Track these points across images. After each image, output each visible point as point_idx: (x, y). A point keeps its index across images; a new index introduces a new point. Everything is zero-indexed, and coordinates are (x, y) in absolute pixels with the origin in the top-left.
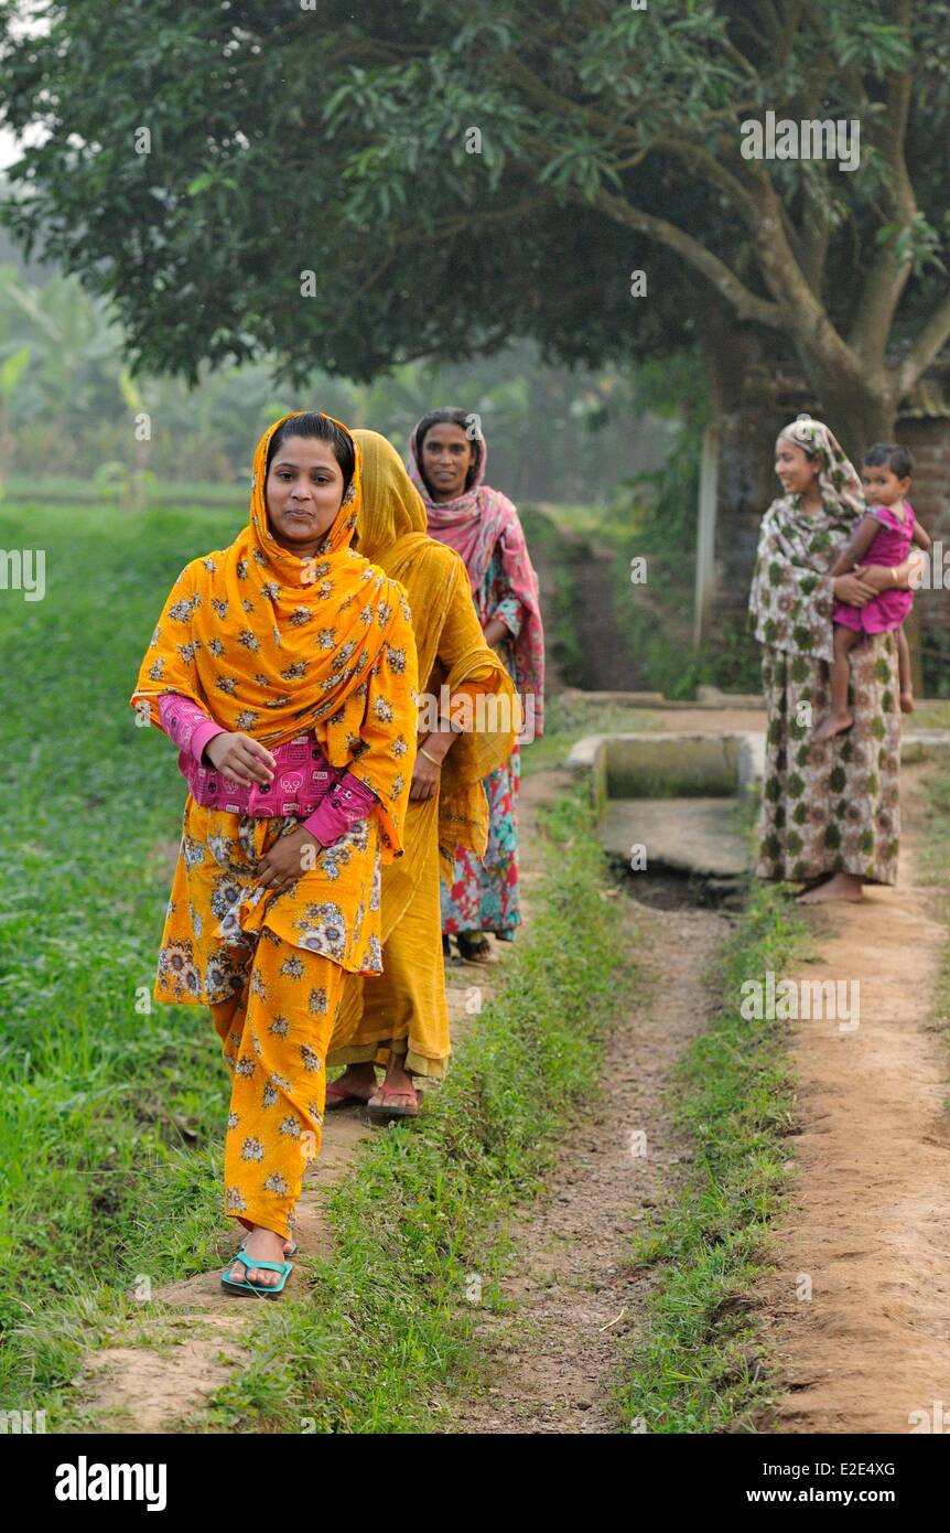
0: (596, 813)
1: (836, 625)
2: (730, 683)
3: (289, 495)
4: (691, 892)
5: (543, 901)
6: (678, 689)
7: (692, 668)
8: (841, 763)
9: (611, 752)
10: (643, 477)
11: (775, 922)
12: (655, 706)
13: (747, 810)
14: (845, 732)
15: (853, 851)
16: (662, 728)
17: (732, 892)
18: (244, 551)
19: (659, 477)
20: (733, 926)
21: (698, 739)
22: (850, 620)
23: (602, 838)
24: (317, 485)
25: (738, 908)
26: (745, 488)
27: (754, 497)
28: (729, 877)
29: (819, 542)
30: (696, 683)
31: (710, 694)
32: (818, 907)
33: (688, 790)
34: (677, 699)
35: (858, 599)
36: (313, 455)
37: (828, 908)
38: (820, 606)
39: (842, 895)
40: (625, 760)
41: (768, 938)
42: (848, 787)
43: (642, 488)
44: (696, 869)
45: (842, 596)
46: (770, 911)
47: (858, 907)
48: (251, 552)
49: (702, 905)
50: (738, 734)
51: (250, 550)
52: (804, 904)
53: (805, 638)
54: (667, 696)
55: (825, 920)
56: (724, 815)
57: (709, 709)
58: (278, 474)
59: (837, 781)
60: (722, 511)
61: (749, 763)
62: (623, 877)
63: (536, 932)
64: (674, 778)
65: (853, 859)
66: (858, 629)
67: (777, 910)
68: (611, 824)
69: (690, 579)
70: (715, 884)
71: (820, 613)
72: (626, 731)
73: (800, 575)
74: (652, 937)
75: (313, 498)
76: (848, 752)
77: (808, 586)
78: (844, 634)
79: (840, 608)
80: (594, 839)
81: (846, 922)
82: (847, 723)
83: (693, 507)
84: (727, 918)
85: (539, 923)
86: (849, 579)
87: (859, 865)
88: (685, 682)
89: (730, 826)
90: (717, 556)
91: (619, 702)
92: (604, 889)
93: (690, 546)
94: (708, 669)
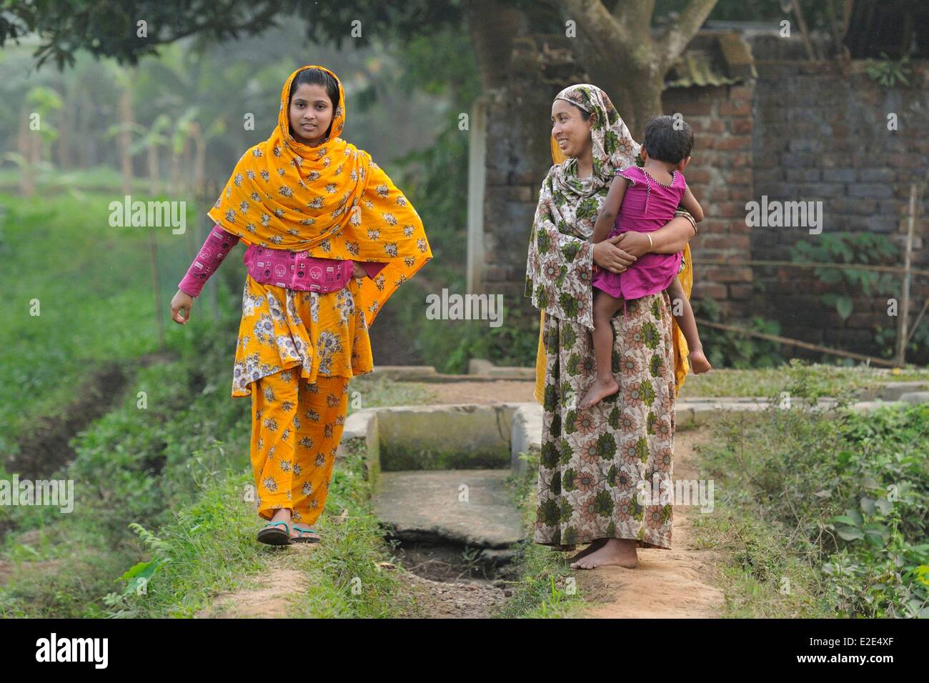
0: (369, 485)
1: (596, 292)
2: (501, 357)
3: (302, 117)
4: (467, 562)
5: (318, 571)
6: (450, 363)
7: (464, 342)
8: (610, 430)
9: (383, 424)
10: (411, 156)
11: (549, 587)
12: (427, 379)
13: (520, 479)
14: (612, 398)
15: (624, 517)
16: (434, 399)
17: (507, 561)
18: (277, 141)
19: (429, 155)
20: (508, 595)
21: (471, 410)
22: (610, 287)
23: (376, 510)
24: (318, 110)
25: (514, 576)
26: (514, 161)
27: (523, 169)
28: (503, 546)
29: (586, 208)
30: (469, 356)
31: (482, 367)
32: (592, 573)
33: (461, 462)
34: (449, 372)
35: (616, 266)
36: (315, 94)
37: (603, 574)
38: (581, 272)
39: (617, 560)
40: (398, 433)
41: (543, 604)
42: (618, 453)
43: (412, 167)
44: (470, 539)
45: (601, 262)
46: (545, 577)
47: (632, 571)
48: (282, 143)
49: (477, 575)
50: (510, 405)
51: (281, 141)
52: (579, 568)
53: (570, 304)
54: (440, 369)
55: (600, 586)
56: (498, 485)
57: (481, 380)
58: (296, 104)
59: (605, 447)
60: (491, 184)
61: (522, 433)
62: (398, 548)
63: (310, 601)
64: (448, 449)
65: (624, 524)
66: (617, 295)
67: (551, 577)
68: (385, 496)
69: (461, 257)
70: (490, 554)
71: (583, 280)
72: (397, 404)
73: (564, 241)
74: (427, 606)
75: (316, 118)
76: (616, 418)
77: (571, 253)
78: (604, 302)
79: (599, 274)
80: (369, 512)
81: (621, 586)
82: (613, 389)
83: (463, 185)
84: (502, 586)
85: (313, 592)
86: (607, 245)
87: (630, 531)
88: (458, 355)
89: (503, 495)
90: (487, 230)
91: (391, 375)
92: (378, 560)
93: (460, 223)
94: (480, 342)
